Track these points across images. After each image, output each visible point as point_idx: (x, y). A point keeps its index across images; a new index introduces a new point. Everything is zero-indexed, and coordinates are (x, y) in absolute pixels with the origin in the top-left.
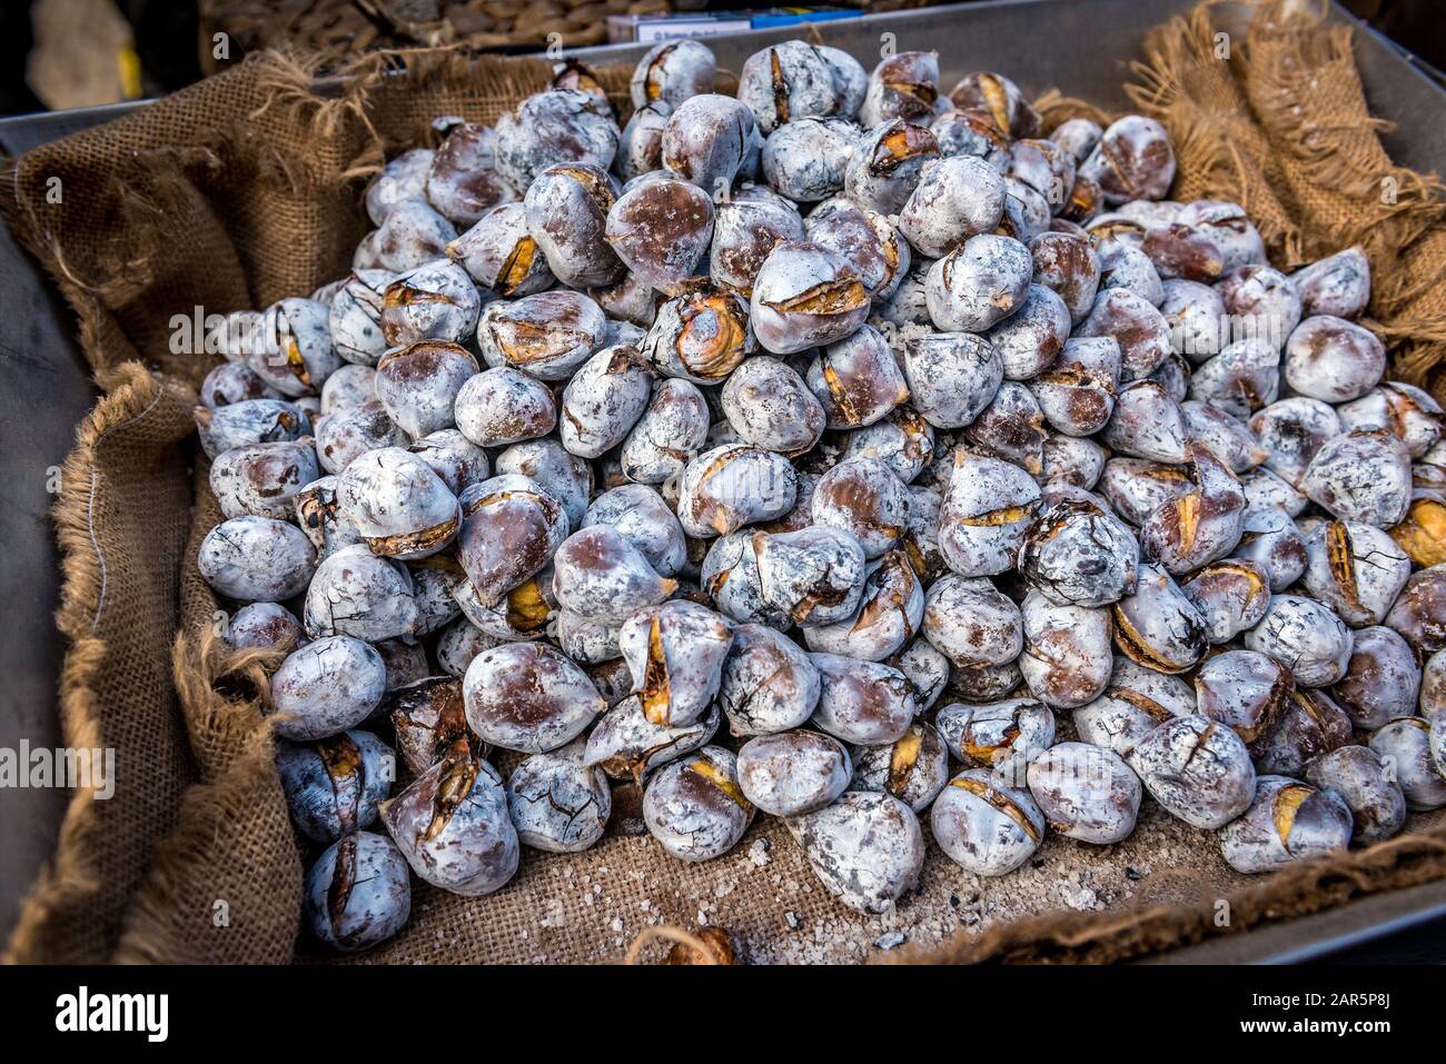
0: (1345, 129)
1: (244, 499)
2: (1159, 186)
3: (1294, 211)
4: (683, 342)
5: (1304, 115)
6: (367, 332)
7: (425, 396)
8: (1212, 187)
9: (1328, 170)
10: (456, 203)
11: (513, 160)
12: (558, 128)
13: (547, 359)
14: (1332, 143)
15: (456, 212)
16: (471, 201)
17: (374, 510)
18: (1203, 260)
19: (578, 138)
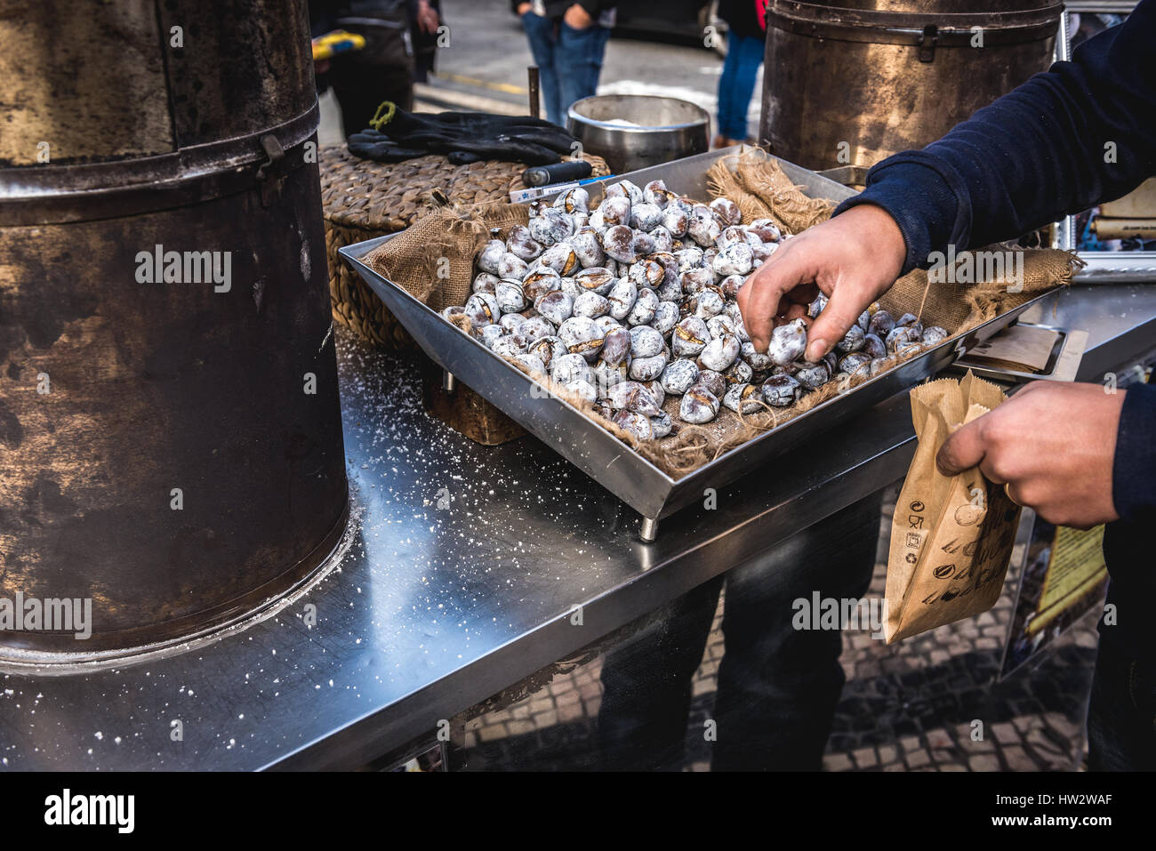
0: (790, 192)
1: (512, 351)
2: (737, 219)
3: (784, 223)
4: (649, 274)
5: (774, 190)
6: (517, 298)
7: (562, 306)
8: (756, 216)
9: (790, 206)
10: (524, 252)
11: (544, 233)
12: (558, 219)
13: (605, 283)
14: (787, 197)
15: (524, 256)
16: (529, 251)
17: (577, 333)
18: (771, 235)
19: (565, 221)
